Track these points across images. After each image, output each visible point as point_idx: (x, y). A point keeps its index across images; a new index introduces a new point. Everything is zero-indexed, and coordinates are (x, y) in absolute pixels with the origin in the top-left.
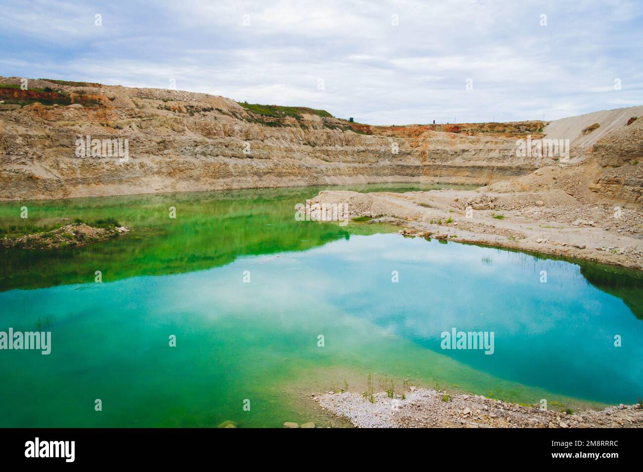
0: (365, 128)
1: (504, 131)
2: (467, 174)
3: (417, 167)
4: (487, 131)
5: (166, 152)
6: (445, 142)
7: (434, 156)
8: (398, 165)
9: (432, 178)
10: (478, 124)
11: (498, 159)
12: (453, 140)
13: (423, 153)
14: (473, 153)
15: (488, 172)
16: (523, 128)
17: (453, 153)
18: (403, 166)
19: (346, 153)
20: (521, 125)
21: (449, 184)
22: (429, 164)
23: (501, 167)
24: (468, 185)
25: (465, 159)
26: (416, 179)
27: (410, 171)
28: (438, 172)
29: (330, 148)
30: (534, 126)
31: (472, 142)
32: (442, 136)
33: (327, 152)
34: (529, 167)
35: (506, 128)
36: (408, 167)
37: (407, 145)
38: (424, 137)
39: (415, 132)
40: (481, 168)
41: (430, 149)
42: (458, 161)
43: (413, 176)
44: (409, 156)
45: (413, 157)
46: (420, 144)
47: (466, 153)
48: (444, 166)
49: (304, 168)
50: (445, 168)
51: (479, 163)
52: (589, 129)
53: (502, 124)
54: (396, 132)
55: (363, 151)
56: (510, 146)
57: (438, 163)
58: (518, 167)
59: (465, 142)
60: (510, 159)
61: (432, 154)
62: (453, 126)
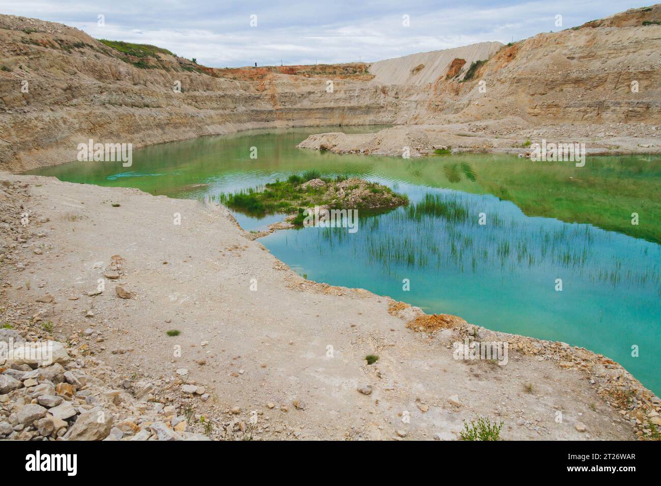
0: (210, 70)
1: (335, 73)
2: (319, 116)
3: (271, 112)
4: (320, 73)
5: (75, 101)
6: (291, 85)
7: (283, 99)
8: (253, 111)
9: (286, 122)
10: (310, 66)
11: (345, 99)
12: (296, 82)
13: (273, 97)
14: (319, 95)
15: (339, 113)
16: (351, 70)
17: (300, 96)
18: (257, 111)
19: (210, 99)
20: (348, 67)
21: (305, 127)
22: (280, 107)
23: (351, 107)
24: (322, 126)
25: (312, 101)
26: (271, 124)
27: (264, 116)
28: (290, 116)
29: (197, 93)
30: (359, 68)
31: (314, 84)
32: (286, 78)
33: (194, 98)
34: (376, 106)
35: (335, 70)
36: (262, 112)
37: (252, 89)
38: (270, 79)
39: (256, 74)
40: (332, 109)
41: (279, 92)
42: (306, 104)
43: (268, 121)
44: (259, 100)
45: (263, 101)
46: (267, 87)
47: (312, 95)
48: (295, 109)
49: (190, 117)
50: (296, 112)
51: (328, 105)
52: (416, 70)
53: (331, 66)
54: (237, 75)
55: (223, 96)
56: (352, 87)
57: (289, 106)
58: (366, 106)
59: (307, 84)
60: (356, 99)
61: (282, 97)
62: (288, 68)
